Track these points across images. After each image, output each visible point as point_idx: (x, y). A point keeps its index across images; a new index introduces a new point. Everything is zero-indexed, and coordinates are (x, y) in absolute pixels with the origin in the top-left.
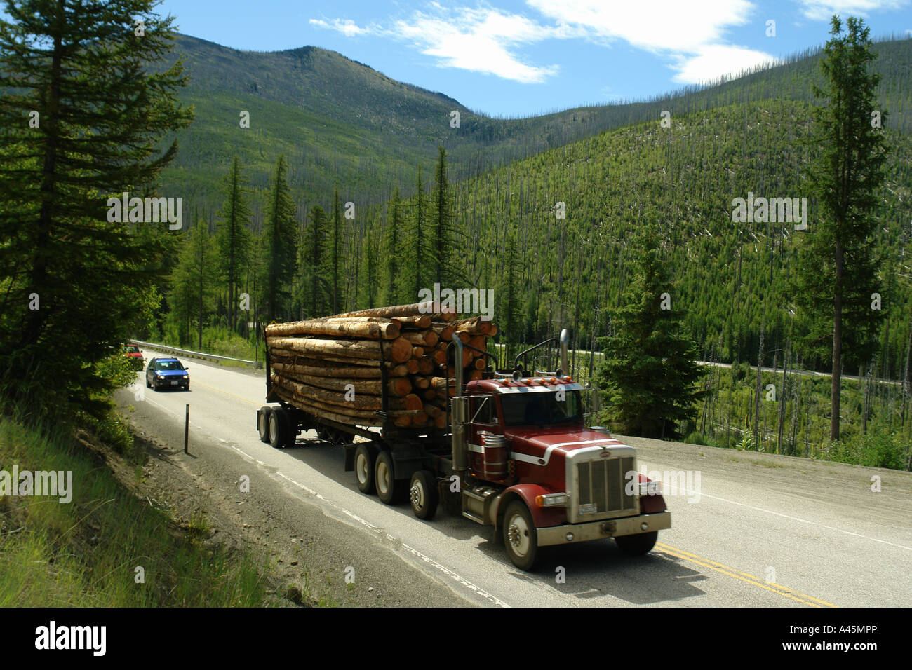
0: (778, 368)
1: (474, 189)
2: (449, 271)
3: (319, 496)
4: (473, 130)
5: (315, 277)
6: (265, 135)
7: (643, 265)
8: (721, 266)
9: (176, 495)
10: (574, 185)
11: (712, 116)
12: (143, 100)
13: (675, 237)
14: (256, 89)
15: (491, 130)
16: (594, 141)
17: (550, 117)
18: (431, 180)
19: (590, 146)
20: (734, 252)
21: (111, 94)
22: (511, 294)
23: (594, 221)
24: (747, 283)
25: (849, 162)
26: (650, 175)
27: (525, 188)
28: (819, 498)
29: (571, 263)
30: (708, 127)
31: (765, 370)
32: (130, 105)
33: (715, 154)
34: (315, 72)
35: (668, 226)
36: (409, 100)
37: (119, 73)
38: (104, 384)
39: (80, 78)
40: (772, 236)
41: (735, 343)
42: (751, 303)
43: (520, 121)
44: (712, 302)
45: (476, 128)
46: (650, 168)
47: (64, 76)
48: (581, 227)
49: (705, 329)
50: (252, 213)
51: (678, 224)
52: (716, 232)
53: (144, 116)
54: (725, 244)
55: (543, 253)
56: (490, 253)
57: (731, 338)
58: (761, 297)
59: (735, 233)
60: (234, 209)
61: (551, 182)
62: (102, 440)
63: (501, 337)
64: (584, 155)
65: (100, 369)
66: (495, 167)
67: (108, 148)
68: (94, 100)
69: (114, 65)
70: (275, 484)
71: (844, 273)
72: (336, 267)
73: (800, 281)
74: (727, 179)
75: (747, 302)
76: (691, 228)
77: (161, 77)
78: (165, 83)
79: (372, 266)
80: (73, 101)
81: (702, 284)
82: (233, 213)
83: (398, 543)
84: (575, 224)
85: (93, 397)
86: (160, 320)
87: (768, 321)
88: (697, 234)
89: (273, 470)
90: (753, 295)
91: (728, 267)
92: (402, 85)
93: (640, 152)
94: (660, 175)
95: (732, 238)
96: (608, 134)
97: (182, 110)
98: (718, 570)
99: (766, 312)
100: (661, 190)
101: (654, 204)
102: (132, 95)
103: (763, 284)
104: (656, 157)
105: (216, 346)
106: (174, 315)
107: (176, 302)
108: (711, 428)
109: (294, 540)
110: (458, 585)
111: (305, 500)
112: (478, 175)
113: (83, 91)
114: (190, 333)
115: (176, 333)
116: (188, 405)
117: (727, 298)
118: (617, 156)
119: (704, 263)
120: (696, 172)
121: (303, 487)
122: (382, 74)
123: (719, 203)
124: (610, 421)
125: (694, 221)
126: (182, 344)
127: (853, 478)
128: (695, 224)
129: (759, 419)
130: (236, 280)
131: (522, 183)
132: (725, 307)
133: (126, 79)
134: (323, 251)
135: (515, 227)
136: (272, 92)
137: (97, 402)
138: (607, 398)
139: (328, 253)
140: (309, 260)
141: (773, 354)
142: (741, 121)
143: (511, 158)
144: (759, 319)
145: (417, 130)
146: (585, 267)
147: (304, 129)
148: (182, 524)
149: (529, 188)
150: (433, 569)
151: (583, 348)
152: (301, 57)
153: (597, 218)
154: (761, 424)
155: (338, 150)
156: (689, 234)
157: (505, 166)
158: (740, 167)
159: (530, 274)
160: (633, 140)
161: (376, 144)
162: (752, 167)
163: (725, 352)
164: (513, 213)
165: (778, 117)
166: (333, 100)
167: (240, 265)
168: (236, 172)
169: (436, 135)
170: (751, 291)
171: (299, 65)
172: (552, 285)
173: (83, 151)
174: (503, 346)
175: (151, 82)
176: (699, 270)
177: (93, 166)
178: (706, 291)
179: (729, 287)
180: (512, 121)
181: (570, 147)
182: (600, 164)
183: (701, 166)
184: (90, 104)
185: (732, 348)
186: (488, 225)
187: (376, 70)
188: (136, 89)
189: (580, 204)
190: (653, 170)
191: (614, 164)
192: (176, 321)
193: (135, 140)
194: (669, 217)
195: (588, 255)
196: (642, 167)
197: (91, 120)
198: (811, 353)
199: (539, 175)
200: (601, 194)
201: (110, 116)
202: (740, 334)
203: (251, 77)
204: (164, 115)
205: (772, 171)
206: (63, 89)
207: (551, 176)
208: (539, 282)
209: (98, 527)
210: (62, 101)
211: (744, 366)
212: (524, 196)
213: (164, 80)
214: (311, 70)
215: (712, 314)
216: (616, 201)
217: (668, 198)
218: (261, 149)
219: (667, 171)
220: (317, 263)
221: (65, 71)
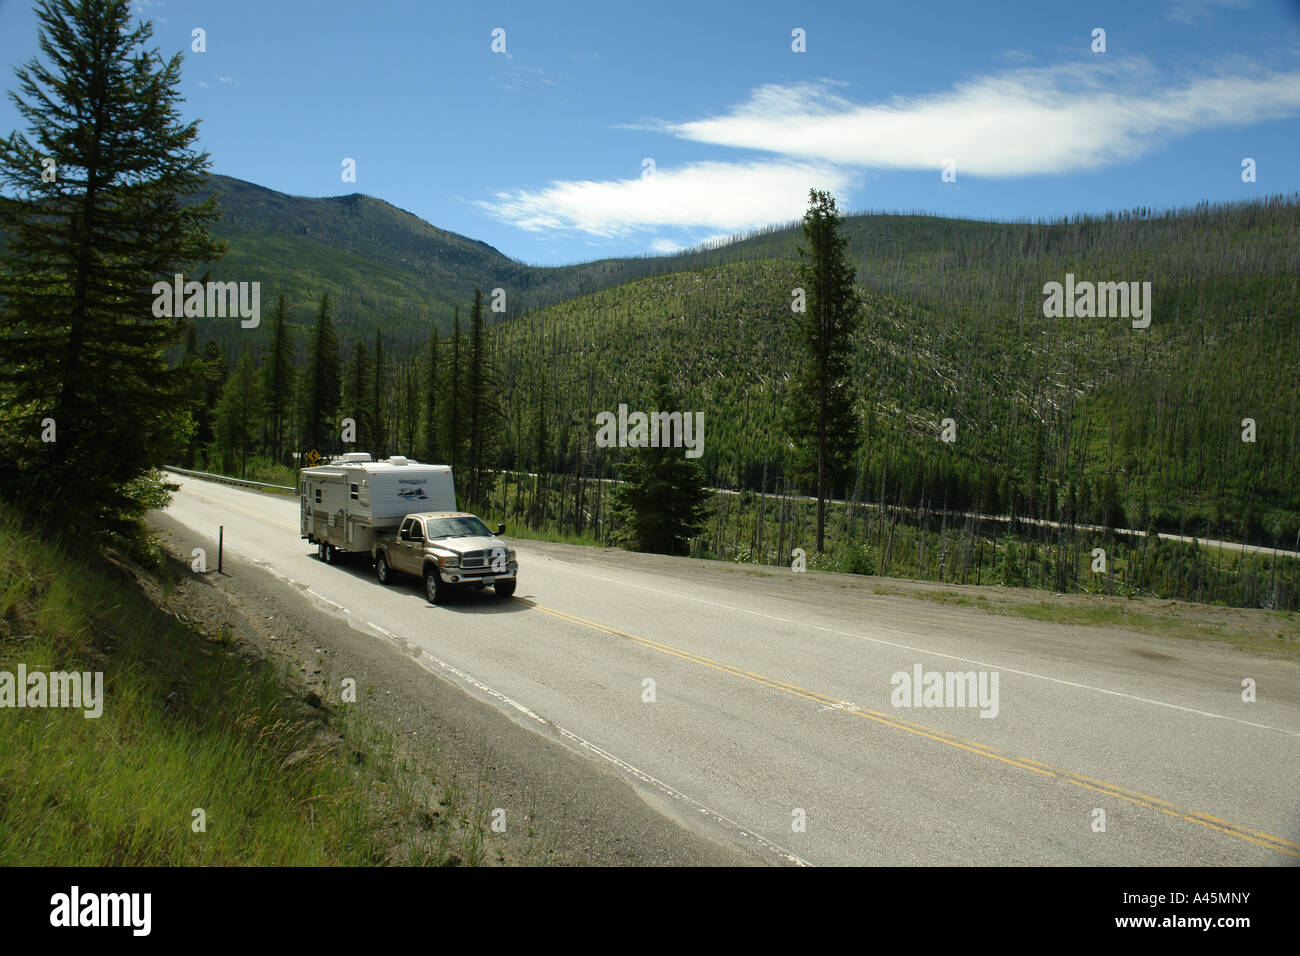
0: (779, 494)
1: (510, 330)
2: (484, 404)
3: (346, 610)
4: (511, 276)
5: (358, 409)
6: (313, 275)
7: (655, 398)
8: (732, 404)
9: (204, 611)
10: (603, 328)
11: (724, 271)
12: (176, 231)
13: (692, 378)
14: (305, 232)
15: (527, 277)
16: (621, 289)
17: (582, 267)
18: (466, 319)
19: (617, 294)
20: (743, 391)
21: (144, 222)
22: (543, 427)
23: (619, 362)
24: (754, 419)
25: (828, 312)
26: (670, 322)
27: (558, 332)
28: (798, 601)
29: (599, 400)
30: (721, 280)
31: (767, 496)
32: (163, 236)
33: (727, 304)
34: (363, 218)
35: (686, 368)
36: (452, 247)
37: (152, 204)
38: (135, 506)
39: (115, 207)
40: (775, 378)
41: (743, 471)
42: (757, 437)
43: (554, 269)
44: (723, 435)
45: (514, 274)
46: (670, 315)
47: (96, 205)
48: (609, 367)
49: (718, 459)
50: (299, 348)
51: (694, 366)
52: (727, 374)
53: (177, 246)
54: (735, 384)
55: (574, 390)
56: (526, 389)
57: (740, 468)
58: (766, 432)
59: (743, 375)
60: (279, 344)
61: (582, 326)
62: (133, 559)
63: (533, 468)
64: (612, 302)
65: (131, 490)
66: (530, 310)
67: (140, 276)
68: (127, 230)
69: (148, 197)
70: (306, 600)
71: (826, 409)
72: (378, 400)
73: (791, 417)
74: (737, 327)
75: (754, 436)
76: (706, 369)
77: (196, 210)
78: (199, 216)
79: (412, 399)
80: (107, 229)
81: (716, 420)
82: (278, 347)
83: (418, 652)
84: (603, 364)
85: (123, 517)
86: (204, 450)
87: (771, 453)
88: (711, 375)
89: (304, 588)
90: (759, 430)
91: (738, 405)
92: (445, 233)
93: (662, 301)
94: (679, 322)
95: (741, 379)
96: (634, 284)
97: (215, 243)
98: (707, 664)
99: (770, 445)
100: (680, 335)
101: (674, 347)
102: (166, 225)
103: (767, 420)
104: (676, 305)
105: (258, 474)
106: (219, 445)
107: (220, 432)
108: (722, 547)
109: (318, 651)
110: (471, 686)
111: (332, 614)
112: (515, 318)
113: (115, 219)
114: (234, 462)
115: (220, 462)
116: (221, 527)
117: (736, 431)
118: (642, 304)
119: (717, 401)
120: (711, 320)
121: (331, 602)
122: (426, 222)
123: (730, 348)
124: (626, 539)
125: (710, 363)
126: (226, 472)
127: (827, 583)
128: (710, 366)
129: (762, 539)
130: (282, 412)
131: (555, 326)
132: (735, 440)
133: (160, 210)
134: (366, 385)
135: (548, 366)
136: (320, 235)
137: (126, 522)
138: (623, 519)
139: (370, 387)
140: (352, 393)
141: (775, 481)
142: (750, 276)
143: (543, 304)
144: (764, 451)
145: (459, 274)
146: (611, 403)
147: (351, 271)
148: (209, 638)
149: (562, 331)
150: (449, 673)
151: (610, 478)
152: (350, 204)
153: (623, 359)
154: (764, 543)
155: (384, 292)
156: (705, 376)
157: (540, 309)
158: (748, 317)
159: (562, 408)
160: (656, 290)
161: (420, 287)
162: (758, 317)
163: (734, 480)
164: (547, 354)
165: (780, 275)
166: (379, 244)
167: (285, 398)
168: (282, 309)
169: (477, 280)
170: (757, 426)
171: (348, 211)
172: (582, 420)
173: (115, 278)
174: (536, 475)
175: (185, 215)
176: (713, 407)
177: (124, 293)
178: (719, 426)
179: (738, 422)
180: (547, 269)
181: (599, 294)
182: (626, 311)
183: (715, 314)
184: (125, 235)
185: (740, 477)
186: (524, 364)
187: (421, 217)
188: (169, 221)
189: (608, 346)
190: (673, 317)
191: (639, 311)
192: (219, 451)
193: (167, 270)
194: (688, 360)
195: (614, 392)
196: (663, 314)
197: (124, 248)
198: (800, 478)
199: (572, 319)
200: (627, 338)
201: (143, 245)
202: (747, 465)
203: (301, 220)
204: (196, 247)
205: (775, 321)
206: (95, 218)
207: (582, 320)
208: (570, 417)
209: (114, 637)
210: (95, 229)
211: (750, 493)
212: (557, 338)
213: (199, 213)
214: (358, 216)
215: (724, 446)
216: (640, 343)
217: (686, 343)
218: (308, 289)
219: (685, 318)
220: (360, 396)
221: (100, 201)
